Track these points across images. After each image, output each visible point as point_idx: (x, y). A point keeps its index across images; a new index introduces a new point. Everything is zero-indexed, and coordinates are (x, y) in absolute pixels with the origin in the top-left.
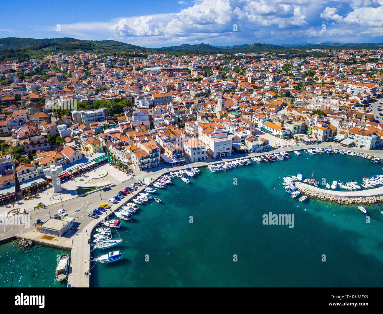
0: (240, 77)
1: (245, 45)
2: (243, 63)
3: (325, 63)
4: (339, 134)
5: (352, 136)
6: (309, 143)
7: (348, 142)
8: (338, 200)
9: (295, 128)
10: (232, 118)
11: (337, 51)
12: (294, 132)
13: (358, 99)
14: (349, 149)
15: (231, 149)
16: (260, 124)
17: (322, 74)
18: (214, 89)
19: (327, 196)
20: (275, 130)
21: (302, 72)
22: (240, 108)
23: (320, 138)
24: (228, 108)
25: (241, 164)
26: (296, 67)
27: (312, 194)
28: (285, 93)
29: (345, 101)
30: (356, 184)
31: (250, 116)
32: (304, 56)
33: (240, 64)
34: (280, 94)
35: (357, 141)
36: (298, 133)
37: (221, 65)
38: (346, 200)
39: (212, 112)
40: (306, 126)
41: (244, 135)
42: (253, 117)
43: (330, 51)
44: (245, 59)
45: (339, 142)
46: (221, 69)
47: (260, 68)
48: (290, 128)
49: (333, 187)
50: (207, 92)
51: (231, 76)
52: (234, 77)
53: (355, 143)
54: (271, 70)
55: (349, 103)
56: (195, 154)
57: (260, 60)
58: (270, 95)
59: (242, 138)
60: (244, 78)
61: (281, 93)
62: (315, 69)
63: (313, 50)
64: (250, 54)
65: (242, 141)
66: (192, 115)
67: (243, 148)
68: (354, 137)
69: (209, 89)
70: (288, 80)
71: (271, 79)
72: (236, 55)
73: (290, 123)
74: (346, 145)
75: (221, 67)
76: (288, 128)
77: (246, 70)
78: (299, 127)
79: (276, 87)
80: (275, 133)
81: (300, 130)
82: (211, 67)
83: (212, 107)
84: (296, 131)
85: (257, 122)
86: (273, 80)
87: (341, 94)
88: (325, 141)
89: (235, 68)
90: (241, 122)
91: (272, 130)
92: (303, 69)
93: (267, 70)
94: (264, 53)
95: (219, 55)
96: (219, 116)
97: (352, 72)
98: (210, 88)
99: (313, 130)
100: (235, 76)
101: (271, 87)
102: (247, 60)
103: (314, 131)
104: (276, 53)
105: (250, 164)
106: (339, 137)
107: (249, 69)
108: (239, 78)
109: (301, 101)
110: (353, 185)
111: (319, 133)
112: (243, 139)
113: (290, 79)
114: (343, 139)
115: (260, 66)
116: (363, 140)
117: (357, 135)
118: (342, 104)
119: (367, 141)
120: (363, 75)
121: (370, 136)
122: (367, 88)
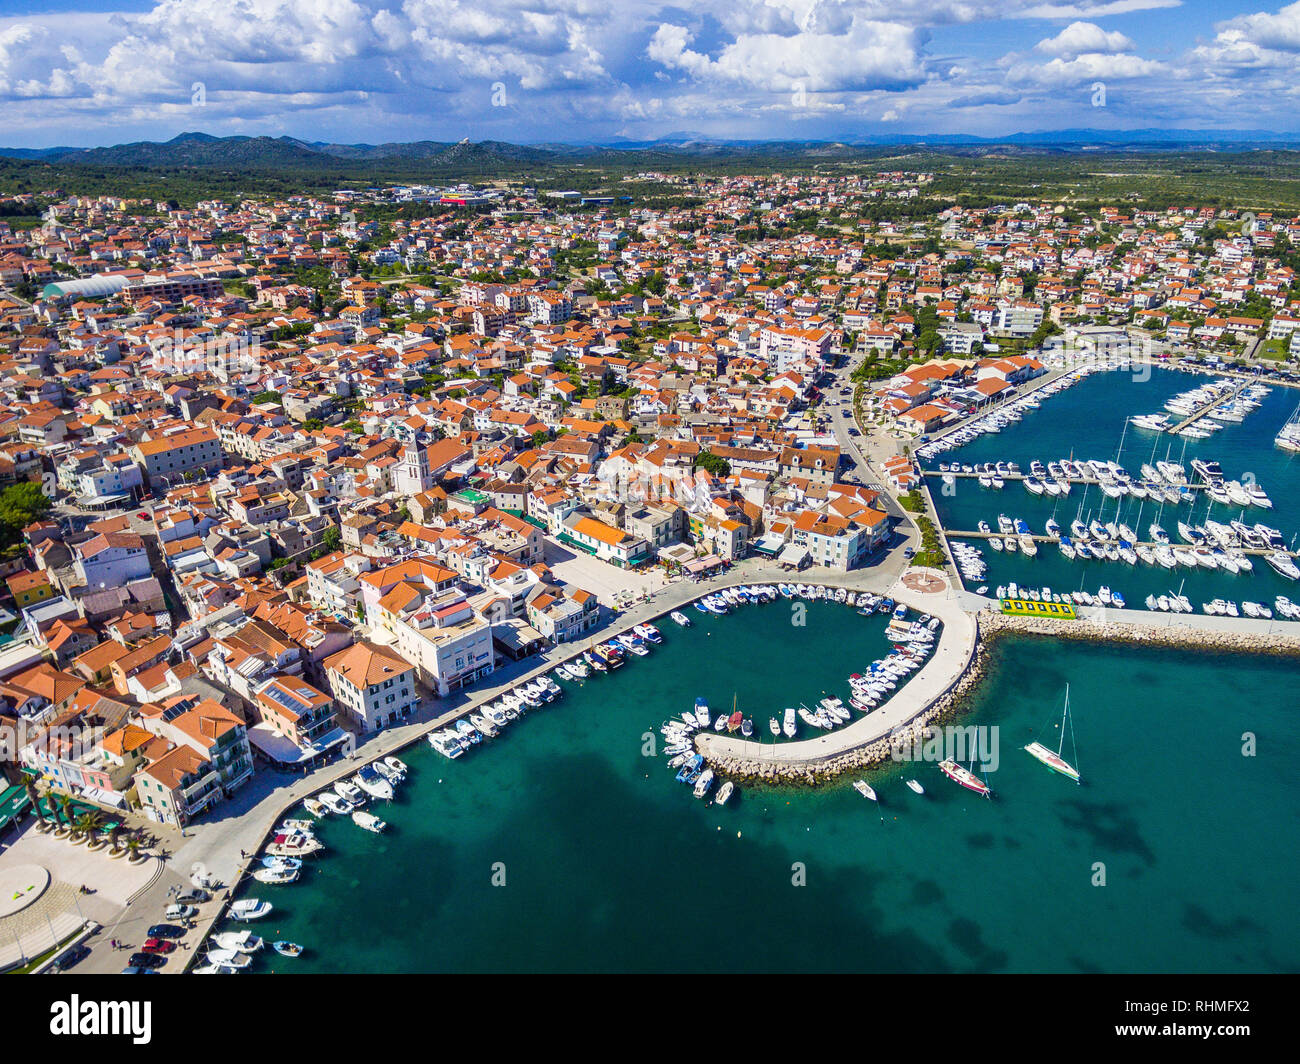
0: (445, 310)
1: (426, 145)
2: (439, 235)
3: (684, 236)
4: (771, 533)
5: (801, 538)
6: (703, 575)
7: (793, 554)
8: (808, 773)
9: (658, 530)
10: (466, 516)
11: (708, 181)
12: (658, 541)
13: (793, 386)
14: (800, 578)
15: (491, 652)
16: (557, 523)
17: (686, 282)
18: (370, 383)
19: (780, 767)
20: (604, 546)
21: (631, 276)
22: (481, 468)
23: (727, 552)
24: (443, 474)
25: (533, 703)
26: (609, 255)
27: (745, 771)
28: (599, 378)
29: (764, 399)
30: (840, 706)
31: (520, 497)
32: (622, 203)
33: (430, 245)
34: (586, 381)
35: (815, 550)
36: (668, 543)
37: (363, 247)
38: (824, 767)
39: (389, 496)
40: (685, 514)
41: (519, 589)
42: (530, 500)
43: (691, 181)
44: (442, 218)
45: (775, 555)
46: (368, 269)
47: (497, 256)
48: (644, 531)
49: (790, 731)
50: (346, 391)
51: (411, 302)
52: (423, 308)
53: (812, 554)
54: (535, 270)
55: (774, 402)
56: (376, 705)
57: (491, 223)
58: (557, 391)
59: (517, 599)
60: (457, 313)
61: (588, 378)
62: (662, 263)
63: (643, 177)
64: (453, 194)
65: (516, 609)
66: (320, 519)
67: (526, 637)
68: (807, 540)
69: (351, 380)
70: (596, 314)
71: (544, 315)
72: (406, 193)
73: (641, 515)
74: (793, 566)
75: (364, 256)
76: (637, 533)
77: (457, 272)
78: (667, 525)
79: (567, 351)
80: (605, 551)
81: (671, 534)
82: (329, 261)
83: (386, 471)
84: (662, 538)
85: (543, 516)
86: (551, 316)
87: (748, 368)
88: (739, 558)
89: (417, 264)
90: (497, 526)
91: (594, 544)
92: (631, 263)
93: (522, 267)
94: (496, 183)
95: (340, 196)
96: (417, 511)
97: (760, 274)
98: (355, 376)
99: (705, 527)
100: (426, 305)
101: (554, 353)
102: (447, 220)
103: (709, 533)
104: (537, 186)
105: (557, 696)
106: (771, 540)
107: (464, 265)
108: (441, 311)
109: (650, 409)
110: (832, 708)
111: (721, 537)
112: (519, 603)
113: (601, 311)
114: (782, 549)
115: (498, 250)
116: (828, 548)
117: (812, 535)
118: (758, 408)
119: (839, 550)
120: (791, 283)
121: (843, 533)
122: (808, 341)
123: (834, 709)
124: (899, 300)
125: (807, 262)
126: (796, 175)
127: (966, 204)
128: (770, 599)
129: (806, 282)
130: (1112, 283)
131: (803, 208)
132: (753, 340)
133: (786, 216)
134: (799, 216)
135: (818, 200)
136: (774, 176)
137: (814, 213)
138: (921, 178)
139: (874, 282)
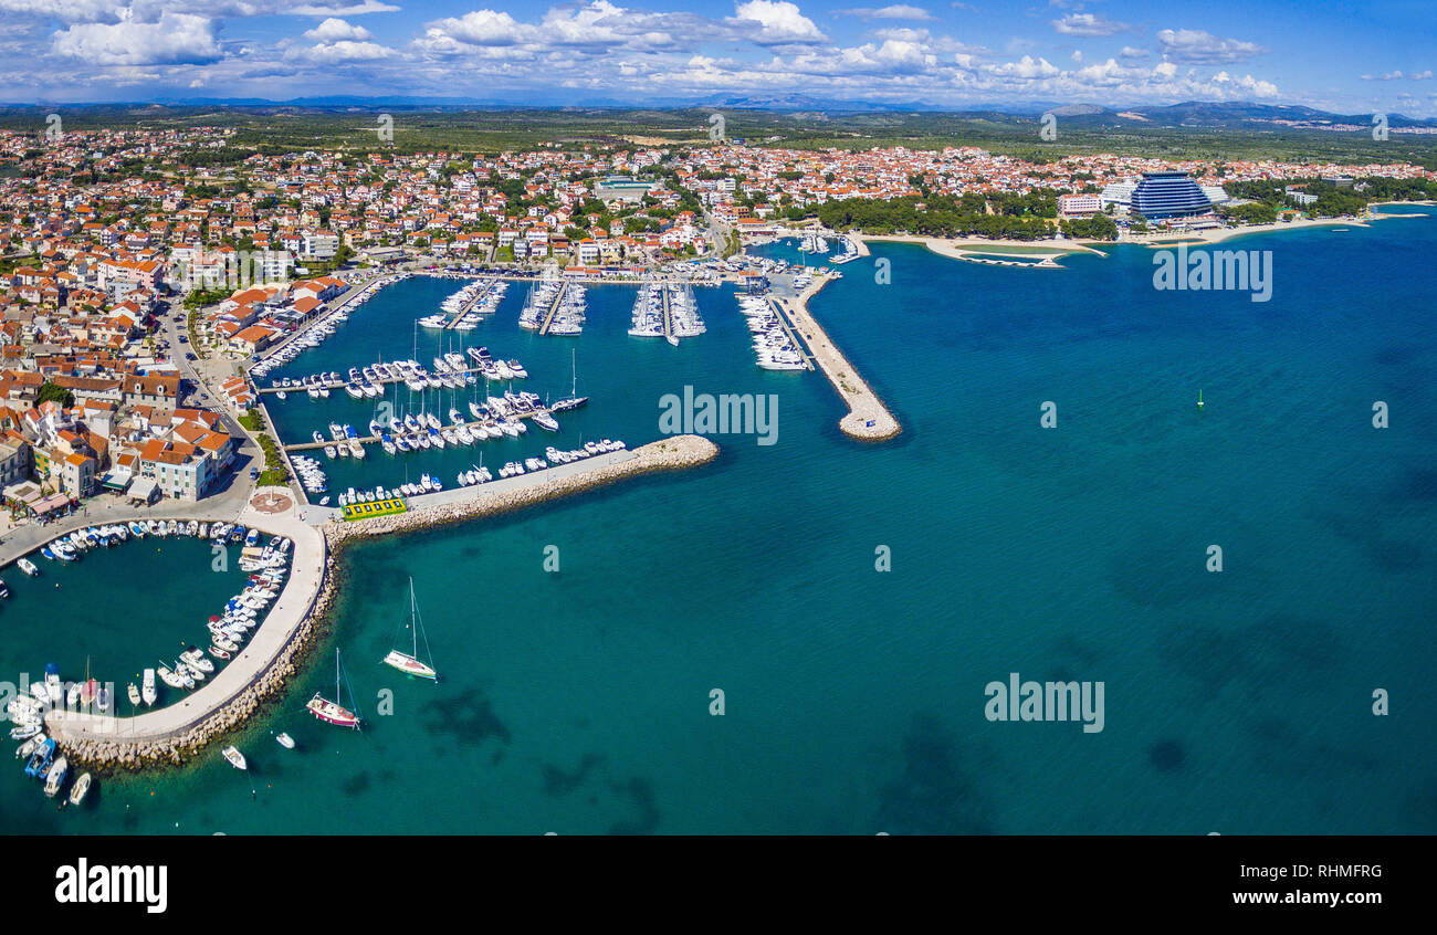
3: (27, 182)
4: (118, 466)
6: (50, 515)
7: (142, 488)
8: (173, 749)
13: (130, 314)
14: (150, 514)
17: (28, 222)
19: (140, 746)
23: (74, 489)
27: (103, 757)
29: (104, 329)
30: (201, 658)
35: (164, 481)
38: (189, 738)
45: (124, 490)
49: (150, 697)
53: (162, 486)
55: (114, 331)
68: (155, 471)
74: (142, 501)
87: (87, 299)
88: (87, 495)
97: (95, 212)
99: (51, 464)
103: (54, 470)
106: (119, 474)
110: (193, 662)
111: (67, 473)
114: (130, 482)
116: (177, 477)
117: (160, 465)
118: (99, 337)
119: (187, 479)
120: (123, 221)
121: (190, 460)
122: (142, 272)
123: (195, 662)
124: (220, 233)
125: (136, 202)
126: (123, 130)
127: (265, 152)
128: (121, 540)
129: (137, 219)
130: (386, 212)
131: (130, 156)
132: (91, 272)
133: (116, 163)
134: (127, 163)
135: (143, 150)
136: (103, 131)
137: (140, 161)
138: (227, 131)
139: (196, 218)
